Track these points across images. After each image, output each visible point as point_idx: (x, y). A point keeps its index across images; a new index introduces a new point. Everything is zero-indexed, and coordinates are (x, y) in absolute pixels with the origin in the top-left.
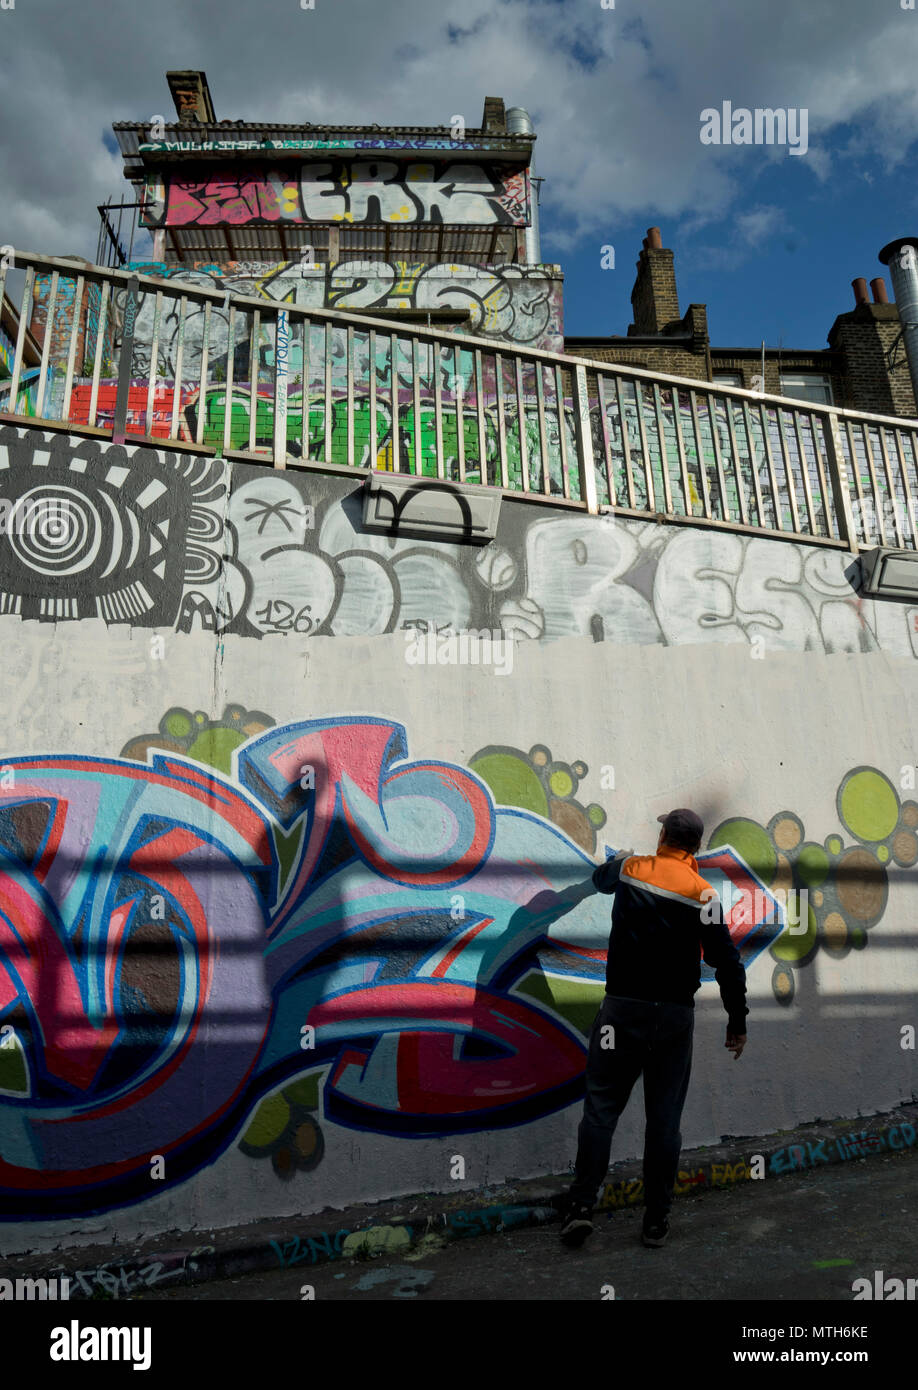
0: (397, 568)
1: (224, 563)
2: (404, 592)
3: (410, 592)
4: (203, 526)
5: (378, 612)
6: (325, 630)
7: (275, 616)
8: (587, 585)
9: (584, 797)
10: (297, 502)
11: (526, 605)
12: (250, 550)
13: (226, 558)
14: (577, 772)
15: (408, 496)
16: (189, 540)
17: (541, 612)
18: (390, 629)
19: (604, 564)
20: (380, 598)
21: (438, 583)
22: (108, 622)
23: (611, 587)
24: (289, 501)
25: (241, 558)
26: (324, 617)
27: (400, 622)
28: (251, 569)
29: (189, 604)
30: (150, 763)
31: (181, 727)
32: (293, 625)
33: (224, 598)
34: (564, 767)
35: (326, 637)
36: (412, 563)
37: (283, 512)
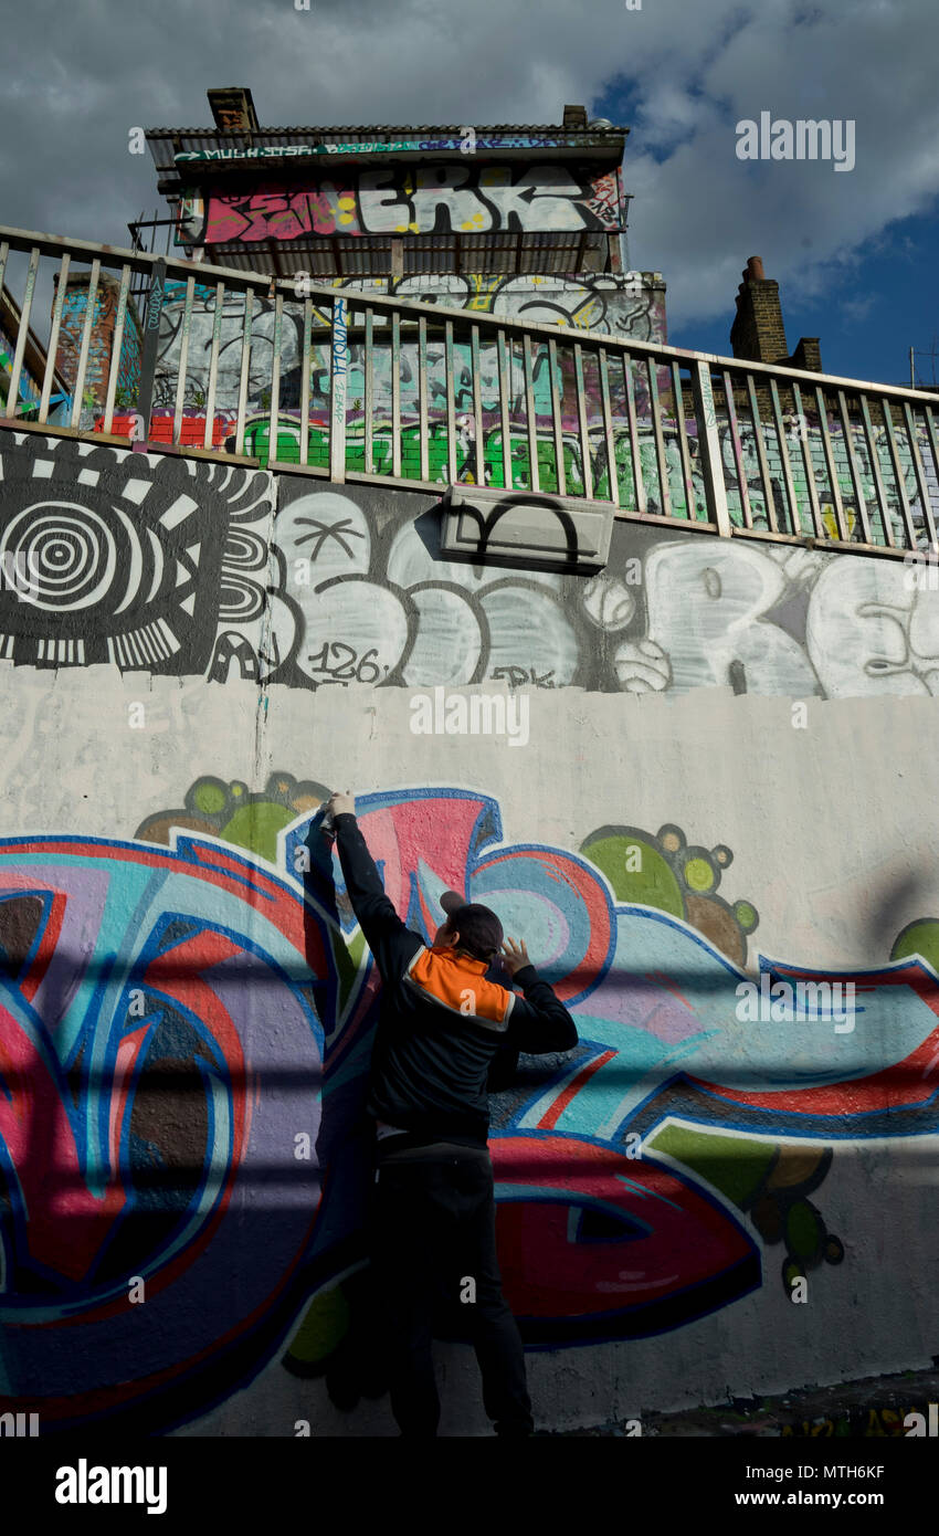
0: (484, 603)
1: (269, 596)
2: (493, 633)
3: (500, 632)
4: (243, 551)
5: (462, 657)
6: (396, 679)
7: (332, 663)
8: (723, 624)
9: (729, 892)
10: (360, 524)
11: (648, 648)
12: (302, 576)
13: (271, 590)
14: (718, 859)
15: (498, 512)
16: (225, 569)
17: (667, 657)
18: (477, 678)
19: (743, 598)
20: (464, 640)
21: (536, 621)
22: (122, 669)
23: (752, 627)
24: (349, 522)
25: (289, 590)
26: (394, 663)
27: (490, 670)
28: (302, 604)
29: (225, 646)
30: (172, 847)
31: (211, 801)
32: (355, 673)
33: (268, 639)
34: (702, 853)
35: (396, 689)
36: (504, 598)
37: (342, 535)
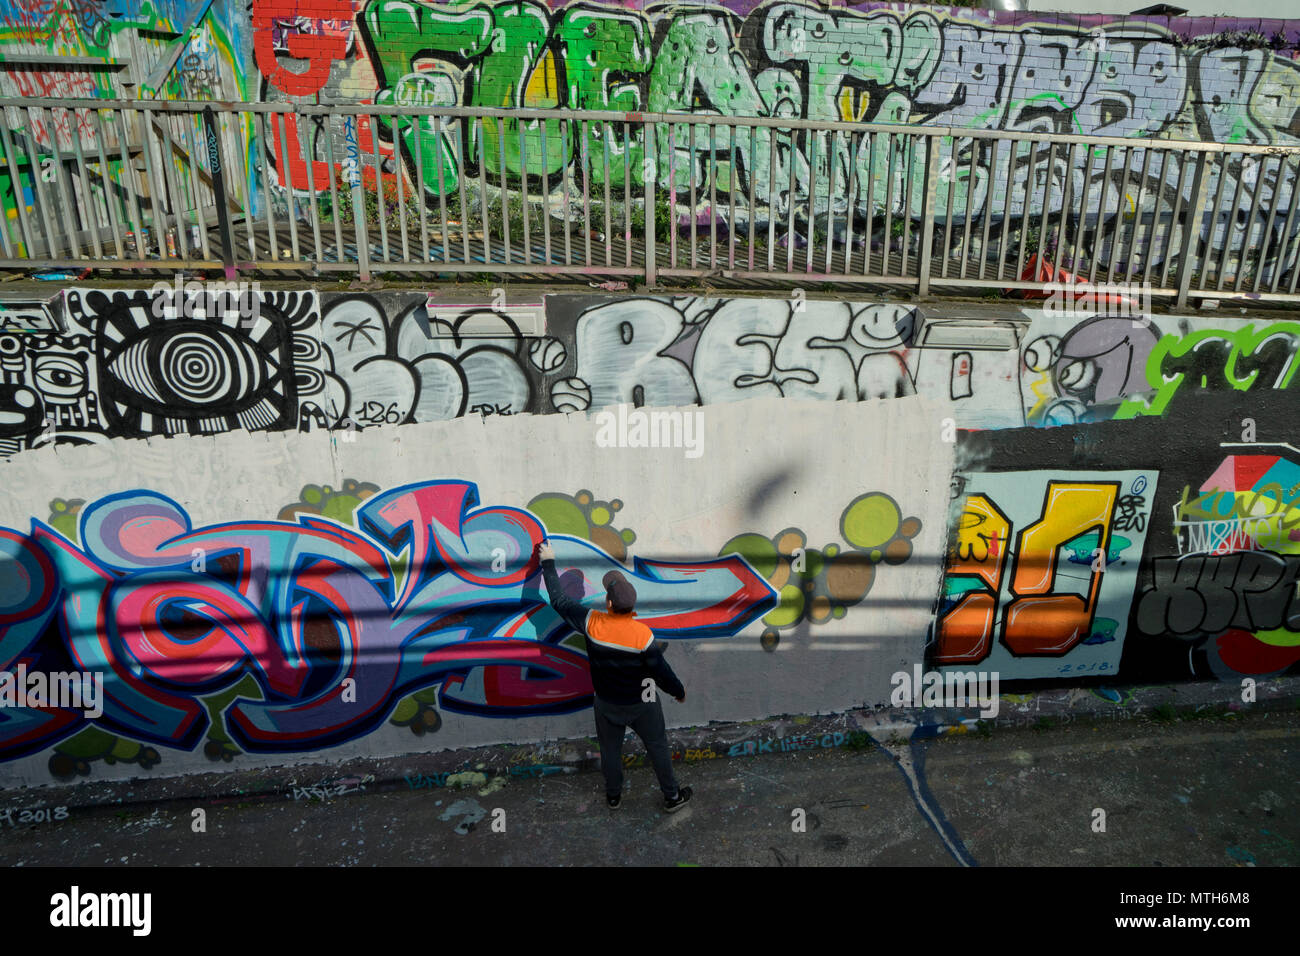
0: (463, 364)
1: (326, 377)
2: (470, 383)
3: (477, 383)
4: (305, 349)
5: (451, 401)
6: (410, 419)
7: (370, 414)
8: (632, 360)
9: (619, 524)
10: (377, 321)
11: (576, 384)
12: (344, 364)
13: (327, 372)
14: (615, 506)
15: (460, 321)
16: (296, 363)
17: (588, 388)
18: (461, 413)
19: (649, 341)
20: (451, 390)
21: (499, 373)
22: (250, 431)
23: (653, 361)
24: (369, 320)
25: (338, 372)
26: (408, 410)
27: (469, 407)
28: (347, 380)
29: (305, 411)
30: (298, 522)
31: (315, 498)
32: (385, 419)
33: (330, 404)
34: (601, 504)
35: (411, 425)
36: (476, 359)
37: (367, 330)
